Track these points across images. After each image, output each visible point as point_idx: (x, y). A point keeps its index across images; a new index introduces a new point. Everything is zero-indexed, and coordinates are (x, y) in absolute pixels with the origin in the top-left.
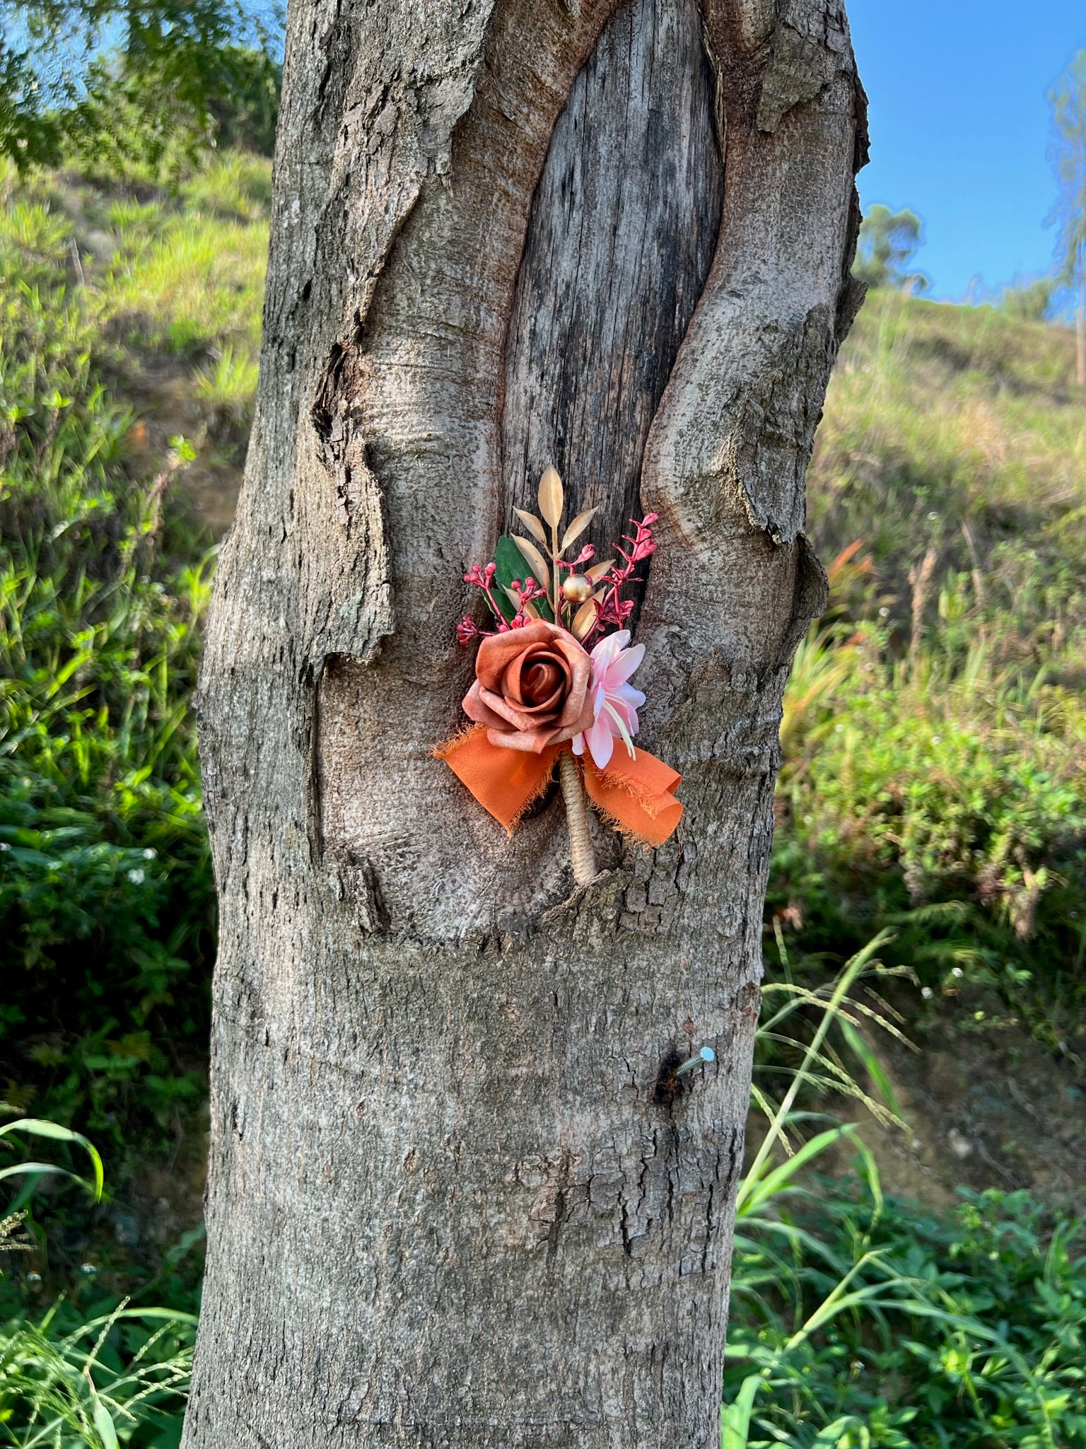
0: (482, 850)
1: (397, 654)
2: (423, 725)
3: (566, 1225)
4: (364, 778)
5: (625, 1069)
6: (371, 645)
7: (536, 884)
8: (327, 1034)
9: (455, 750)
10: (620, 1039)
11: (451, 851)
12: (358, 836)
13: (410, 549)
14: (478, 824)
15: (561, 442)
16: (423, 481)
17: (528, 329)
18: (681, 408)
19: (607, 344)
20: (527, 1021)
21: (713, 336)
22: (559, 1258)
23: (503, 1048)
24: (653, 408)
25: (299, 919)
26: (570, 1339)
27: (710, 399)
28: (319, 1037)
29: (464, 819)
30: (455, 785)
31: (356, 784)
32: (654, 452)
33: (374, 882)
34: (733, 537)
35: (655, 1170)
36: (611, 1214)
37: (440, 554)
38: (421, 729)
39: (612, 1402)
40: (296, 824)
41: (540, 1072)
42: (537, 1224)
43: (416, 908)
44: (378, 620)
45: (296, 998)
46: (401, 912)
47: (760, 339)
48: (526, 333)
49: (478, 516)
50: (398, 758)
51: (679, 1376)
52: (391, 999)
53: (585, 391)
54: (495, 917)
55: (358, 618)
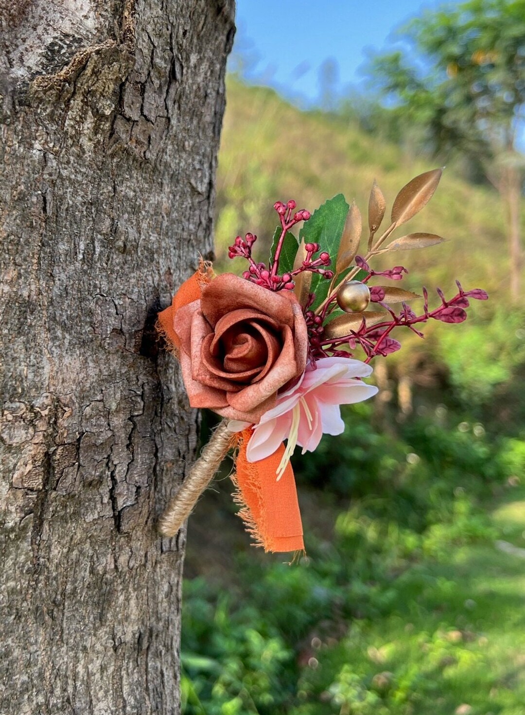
3: (54, 494)
5: (113, 311)
10: (108, 276)
22: (44, 537)
26: (56, 638)
35: (142, 430)
36: (100, 482)
39: (102, 705)
41: (25, 293)
42: (20, 494)
51: (159, 665)
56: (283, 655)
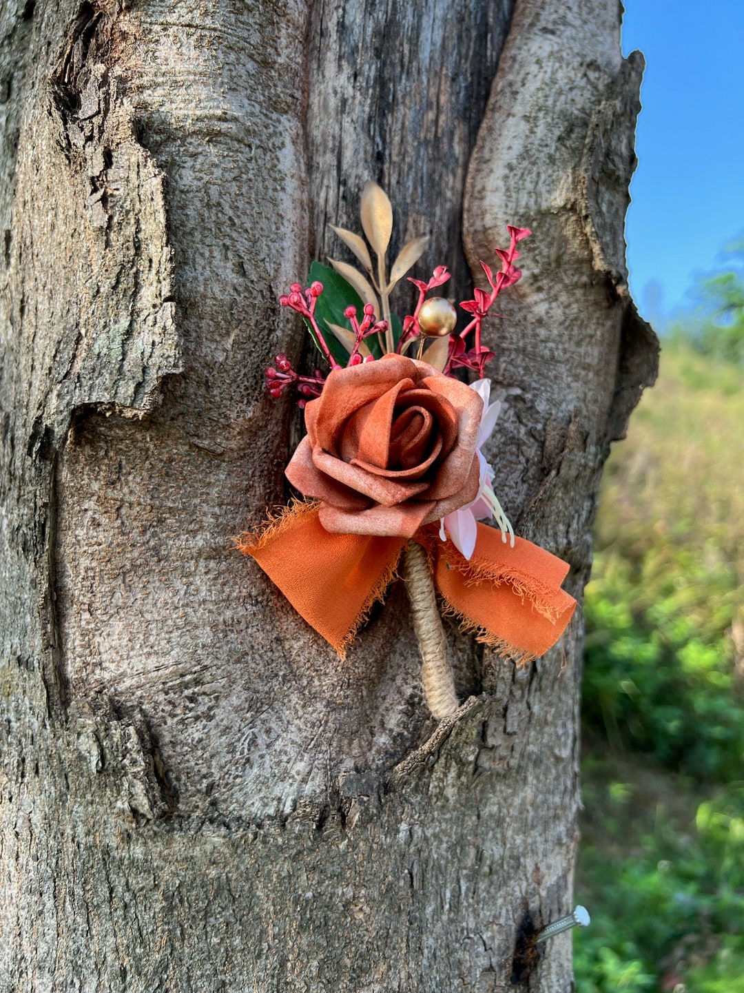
0: (305, 682)
1: (180, 408)
2: (217, 510)
4: (129, 588)
5: (481, 949)
6: (148, 390)
7: (375, 724)
8: (77, 970)
9: (271, 541)
10: (474, 911)
11: (260, 686)
12: (123, 675)
13: (200, 261)
14: (298, 645)
15: (379, 157)
16: (218, 172)
17: (335, 20)
18: (505, 142)
19: (425, 55)
20: (378, 921)
21: (534, 68)
23: (348, 962)
24: (471, 139)
25: (26, 798)
27: (541, 130)
28: (63, 973)
29: (278, 639)
30: (263, 593)
31: (119, 598)
32: (478, 187)
33: (152, 743)
34: (576, 286)
37: (241, 269)
38: (214, 515)
40: (19, 660)
41: (395, 984)
43: (217, 776)
44: (157, 352)
45: (23, 913)
46: (193, 784)
47: (585, 75)
48: (332, 25)
49: (286, 229)
50: (182, 558)
52: (181, 912)
53: (403, 103)
54: (334, 778)
55: (124, 354)
56: (643, 979)
